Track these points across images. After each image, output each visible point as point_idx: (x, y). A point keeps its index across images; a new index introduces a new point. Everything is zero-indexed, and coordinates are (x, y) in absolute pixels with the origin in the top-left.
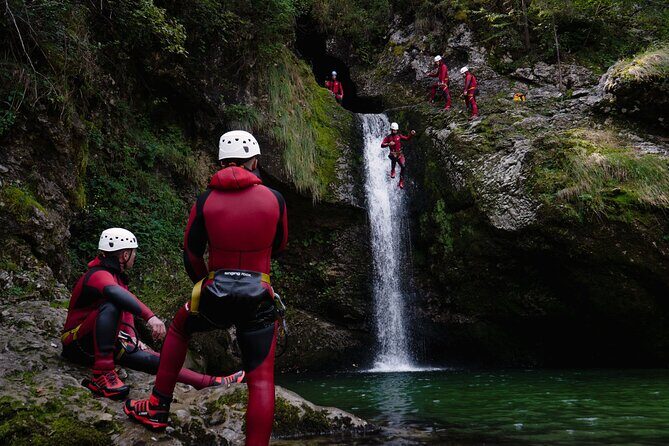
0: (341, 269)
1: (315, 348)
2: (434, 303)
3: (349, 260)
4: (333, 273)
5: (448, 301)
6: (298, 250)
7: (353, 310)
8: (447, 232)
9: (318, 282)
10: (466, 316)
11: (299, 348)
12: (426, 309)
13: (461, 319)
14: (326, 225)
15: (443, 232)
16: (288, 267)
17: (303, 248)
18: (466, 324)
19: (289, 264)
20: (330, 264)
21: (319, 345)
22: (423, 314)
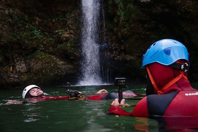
0: (71, 33)
1: (50, 74)
2: (116, 49)
3: (75, 28)
4: (68, 35)
5: (122, 48)
6: (51, 24)
7: (74, 54)
8: (121, 9)
9: (60, 41)
10: (132, 56)
11: (43, 74)
12: (112, 53)
13: (129, 58)
14: (63, 10)
15: (119, 9)
16: (47, 33)
17: (53, 23)
18: (131, 60)
19: (47, 32)
20: (66, 31)
21: (52, 73)
22: (110, 56)
